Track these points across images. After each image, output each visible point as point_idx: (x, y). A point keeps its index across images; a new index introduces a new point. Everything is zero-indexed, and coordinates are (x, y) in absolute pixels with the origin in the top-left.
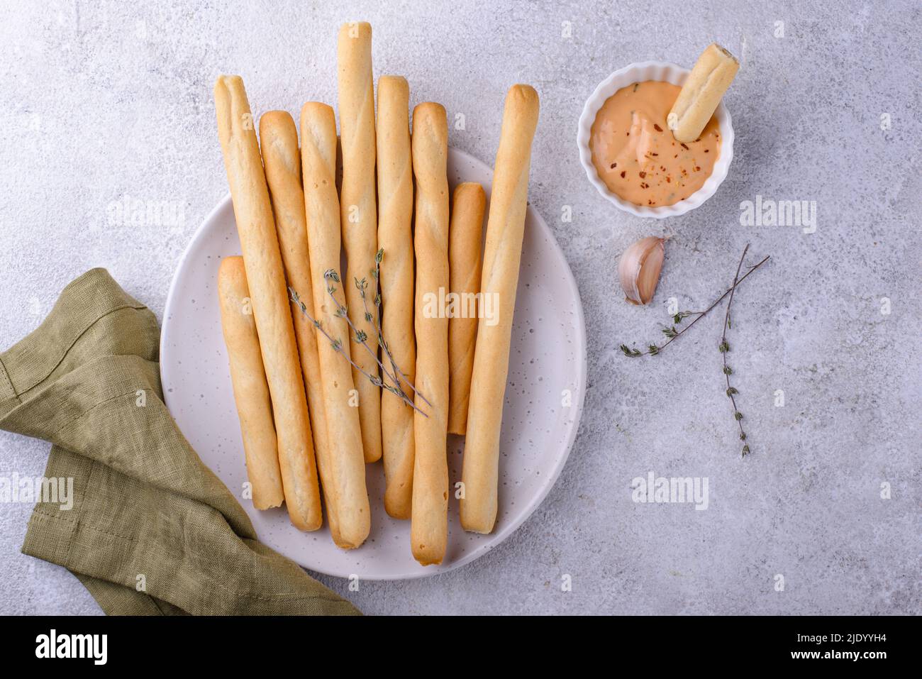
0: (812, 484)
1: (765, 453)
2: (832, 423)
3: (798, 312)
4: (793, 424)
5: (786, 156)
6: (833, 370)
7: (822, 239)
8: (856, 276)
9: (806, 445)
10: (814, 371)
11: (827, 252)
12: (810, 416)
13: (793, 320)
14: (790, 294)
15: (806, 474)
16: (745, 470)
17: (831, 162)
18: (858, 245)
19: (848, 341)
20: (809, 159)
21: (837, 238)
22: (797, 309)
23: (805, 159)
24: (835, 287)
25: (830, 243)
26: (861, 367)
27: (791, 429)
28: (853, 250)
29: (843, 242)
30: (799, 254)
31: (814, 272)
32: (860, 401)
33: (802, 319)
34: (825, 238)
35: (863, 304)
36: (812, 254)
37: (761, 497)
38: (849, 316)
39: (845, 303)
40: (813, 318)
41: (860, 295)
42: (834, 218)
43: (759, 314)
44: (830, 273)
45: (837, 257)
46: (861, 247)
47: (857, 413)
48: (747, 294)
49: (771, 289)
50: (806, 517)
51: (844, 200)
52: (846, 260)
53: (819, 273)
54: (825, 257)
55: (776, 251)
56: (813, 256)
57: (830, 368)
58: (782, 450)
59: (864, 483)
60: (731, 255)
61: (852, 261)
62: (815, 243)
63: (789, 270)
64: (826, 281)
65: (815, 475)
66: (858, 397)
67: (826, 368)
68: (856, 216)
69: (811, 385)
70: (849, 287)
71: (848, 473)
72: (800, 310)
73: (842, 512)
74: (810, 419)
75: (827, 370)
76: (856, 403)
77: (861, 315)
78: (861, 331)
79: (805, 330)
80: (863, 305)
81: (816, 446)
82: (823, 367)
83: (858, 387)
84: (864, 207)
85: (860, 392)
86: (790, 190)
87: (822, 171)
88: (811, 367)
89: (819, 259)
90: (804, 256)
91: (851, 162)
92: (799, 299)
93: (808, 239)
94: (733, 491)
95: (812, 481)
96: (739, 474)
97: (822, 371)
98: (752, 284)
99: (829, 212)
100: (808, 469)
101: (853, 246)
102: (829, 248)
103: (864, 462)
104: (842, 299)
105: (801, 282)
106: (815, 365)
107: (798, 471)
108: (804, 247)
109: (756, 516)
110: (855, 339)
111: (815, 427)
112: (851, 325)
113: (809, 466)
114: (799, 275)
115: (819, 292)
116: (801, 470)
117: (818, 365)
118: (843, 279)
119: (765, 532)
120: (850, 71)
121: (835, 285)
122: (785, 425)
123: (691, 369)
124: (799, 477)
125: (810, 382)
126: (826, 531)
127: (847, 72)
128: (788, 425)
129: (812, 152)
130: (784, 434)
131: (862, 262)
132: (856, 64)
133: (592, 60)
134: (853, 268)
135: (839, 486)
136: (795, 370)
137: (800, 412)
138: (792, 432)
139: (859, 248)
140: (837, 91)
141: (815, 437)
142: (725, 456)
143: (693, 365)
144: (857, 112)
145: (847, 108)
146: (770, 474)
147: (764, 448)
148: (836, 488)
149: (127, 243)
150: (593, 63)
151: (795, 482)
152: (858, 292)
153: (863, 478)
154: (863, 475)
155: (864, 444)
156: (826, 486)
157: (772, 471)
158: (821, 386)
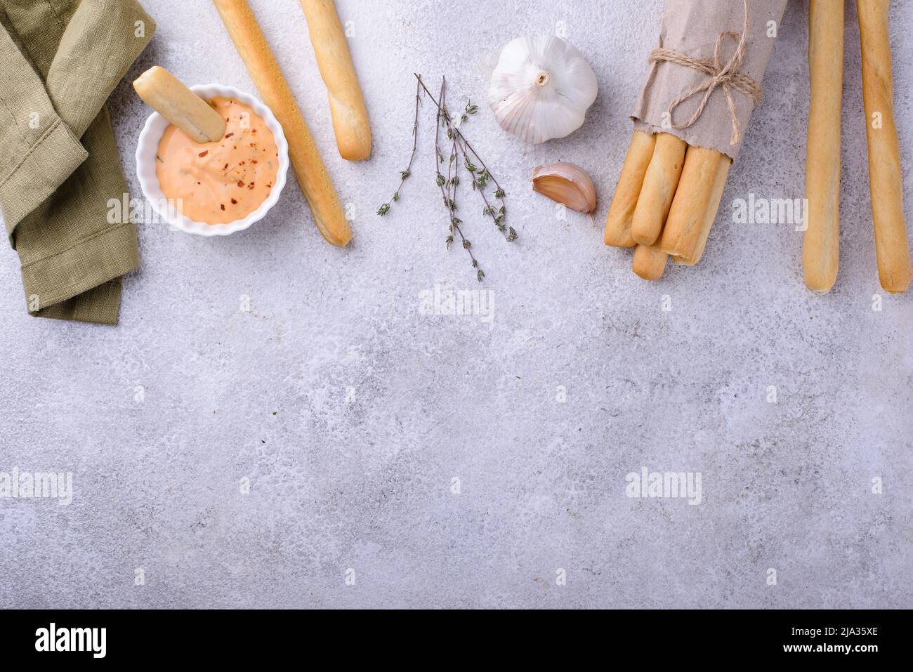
0: (759, 556)
1: (712, 528)
2: (776, 496)
3: (738, 389)
4: (738, 499)
5: (719, 238)
6: (775, 444)
7: (758, 317)
8: (794, 351)
9: (752, 518)
10: (756, 446)
11: (764, 329)
12: (755, 490)
13: (734, 398)
14: (730, 373)
15: (754, 545)
16: (693, 546)
17: (765, 241)
18: (794, 321)
19: (789, 416)
20: (743, 239)
21: (773, 315)
22: (738, 387)
23: (738, 239)
24: (773, 364)
25: (766, 320)
26: (802, 439)
27: (737, 503)
28: (789, 326)
29: (780, 318)
30: (737, 332)
31: (752, 350)
32: (803, 472)
33: (742, 396)
34: (762, 316)
35: (802, 378)
36: (750, 332)
37: (711, 571)
38: (789, 391)
39: (784, 379)
40: (753, 395)
41: (799, 369)
42: (769, 296)
43: (700, 394)
44: (768, 350)
45: (774, 334)
46: (797, 322)
47: (800, 484)
48: (687, 376)
49: (710, 369)
50: (755, 587)
51: (779, 277)
52: (783, 336)
53: (757, 350)
54: (762, 334)
55: (714, 332)
56: (751, 335)
57: (773, 443)
58: (729, 524)
59: (810, 551)
60: (671, 338)
61: (789, 337)
62: (752, 321)
63: (728, 350)
64: (764, 358)
65: (761, 546)
66: (801, 468)
67: (768, 443)
68: (791, 293)
69: (754, 460)
70: (788, 363)
71: (794, 542)
72: (740, 388)
73: (789, 580)
74: (755, 493)
75: (769, 444)
76: (799, 474)
77: (800, 389)
78: (800, 405)
79: (745, 407)
80: (803, 380)
81: (762, 519)
82: (765, 441)
83: (800, 459)
84: (799, 283)
85: (802, 464)
86: (725, 270)
87: (756, 250)
88: (754, 442)
89: (757, 337)
90: (742, 335)
91: (784, 240)
92: (738, 377)
93: (745, 318)
94: (683, 567)
95: (759, 553)
96: (688, 550)
97: (765, 446)
98: (692, 365)
99: (764, 291)
100: (754, 542)
101: (789, 322)
102: (766, 325)
103: (809, 531)
104: (781, 375)
105: (740, 359)
106: (757, 440)
107: (746, 544)
108: (742, 326)
109: (707, 589)
110: (796, 413)
111: (760, 500)
112: (791, 399)
113: (756, 538)
114: (738, 354)
115: (758, 369)
116: (749, 542)
117: (761, 441)
118: (781, 355)
119: (716, 603)
120: (779, 149)
121: (773, 361)
122: (731, 499)
123: (636, 451)
124: (747, 549)
125: (753, 457)
126: (776, 600)
127: (776, 151)
128: (734, 499)
129: (746, 232)
130: (730, 508)
131: (799, 337)
132: (785, 142)
133: (525, 154)
134: (791, 343)
135: (786, 556)
136: (738, 446)
137: (745, 487)
138: (737, 507)
139: (795, 324)
140: (767, 170)
141: (762, 510)
142: (673, 533)
143: (638, 447)
144: (788, 190)
145: (779, 187)
146: (718, 548)
147: (711, 523)
148: (784, 558)
149: (84, 359)
150: (526, 158)
151: (743, 555)
152: (796, 367)
153: (809, 546)
154: (809, 543)
155: (808, 514)
156: (774, 556)
157: (720, 546)
158: (764, 460)
